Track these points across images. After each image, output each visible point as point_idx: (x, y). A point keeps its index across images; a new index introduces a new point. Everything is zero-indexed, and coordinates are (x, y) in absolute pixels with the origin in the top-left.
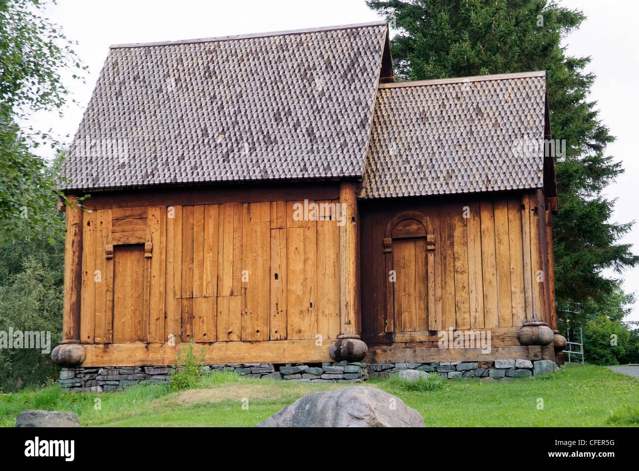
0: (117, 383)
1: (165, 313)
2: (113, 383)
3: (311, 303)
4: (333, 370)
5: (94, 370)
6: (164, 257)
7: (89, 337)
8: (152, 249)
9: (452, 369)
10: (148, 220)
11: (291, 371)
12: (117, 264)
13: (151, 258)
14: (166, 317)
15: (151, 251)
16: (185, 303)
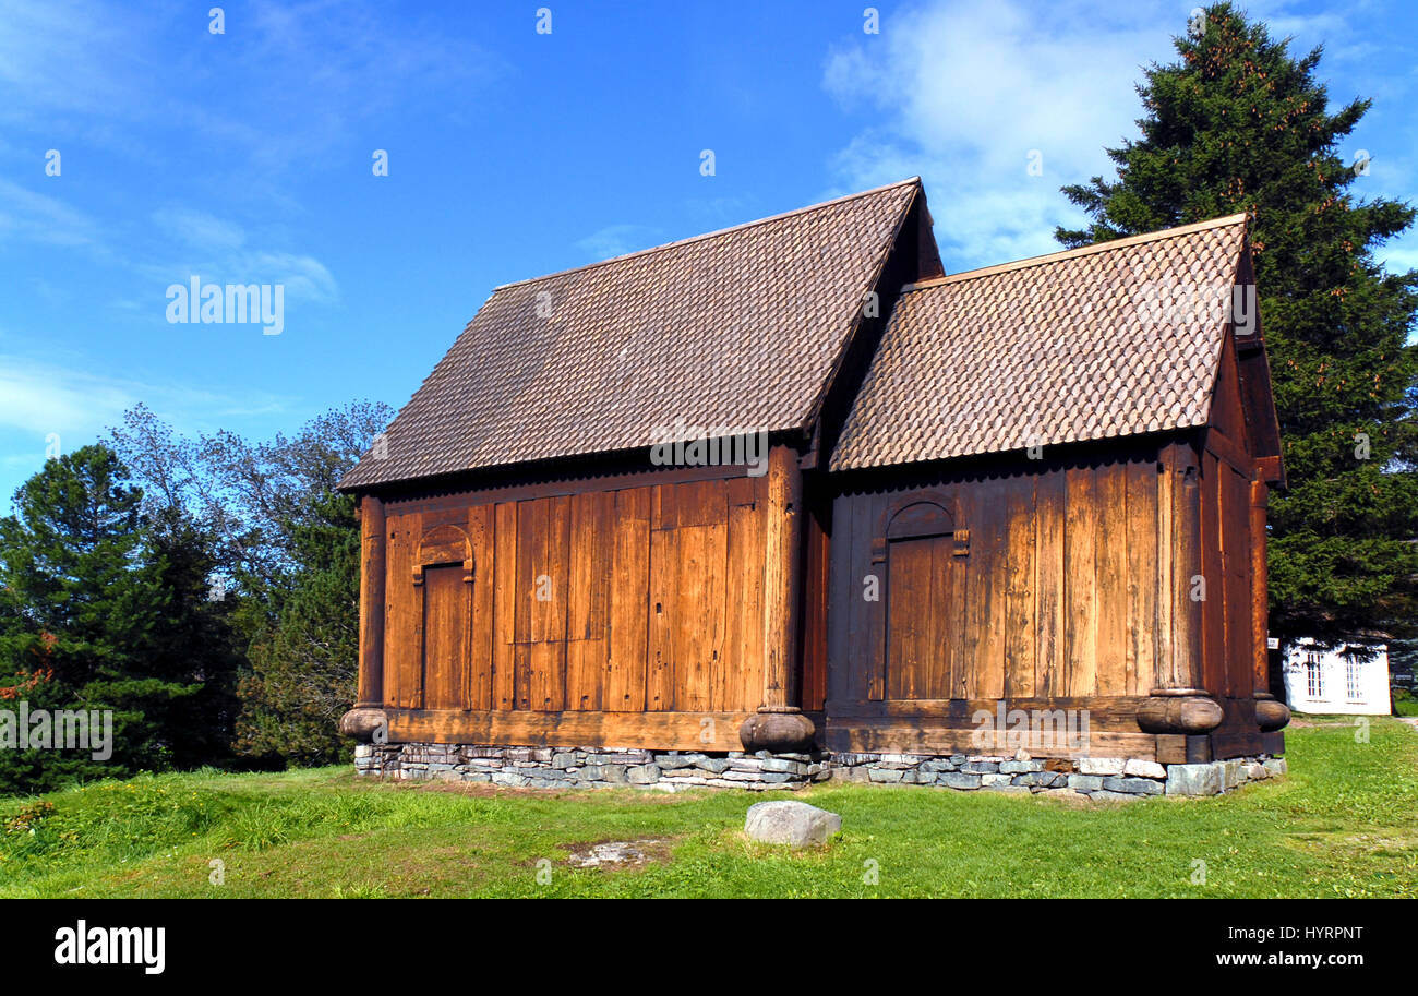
0: (426, 766)
1: (493, 666)
2: (419, 766)
3: (715, 652)
4: (742, 766)
5: (396, 747)
6: (490, 581)
7: (393, 699)
8: (474, 569)
9: (989, 770)
10: (469, 525)
11: (674, 764)
12: (429, 593)
13: (473, 582)
14: (493, 672)
15: (473, 572)
16: (521, 649)
